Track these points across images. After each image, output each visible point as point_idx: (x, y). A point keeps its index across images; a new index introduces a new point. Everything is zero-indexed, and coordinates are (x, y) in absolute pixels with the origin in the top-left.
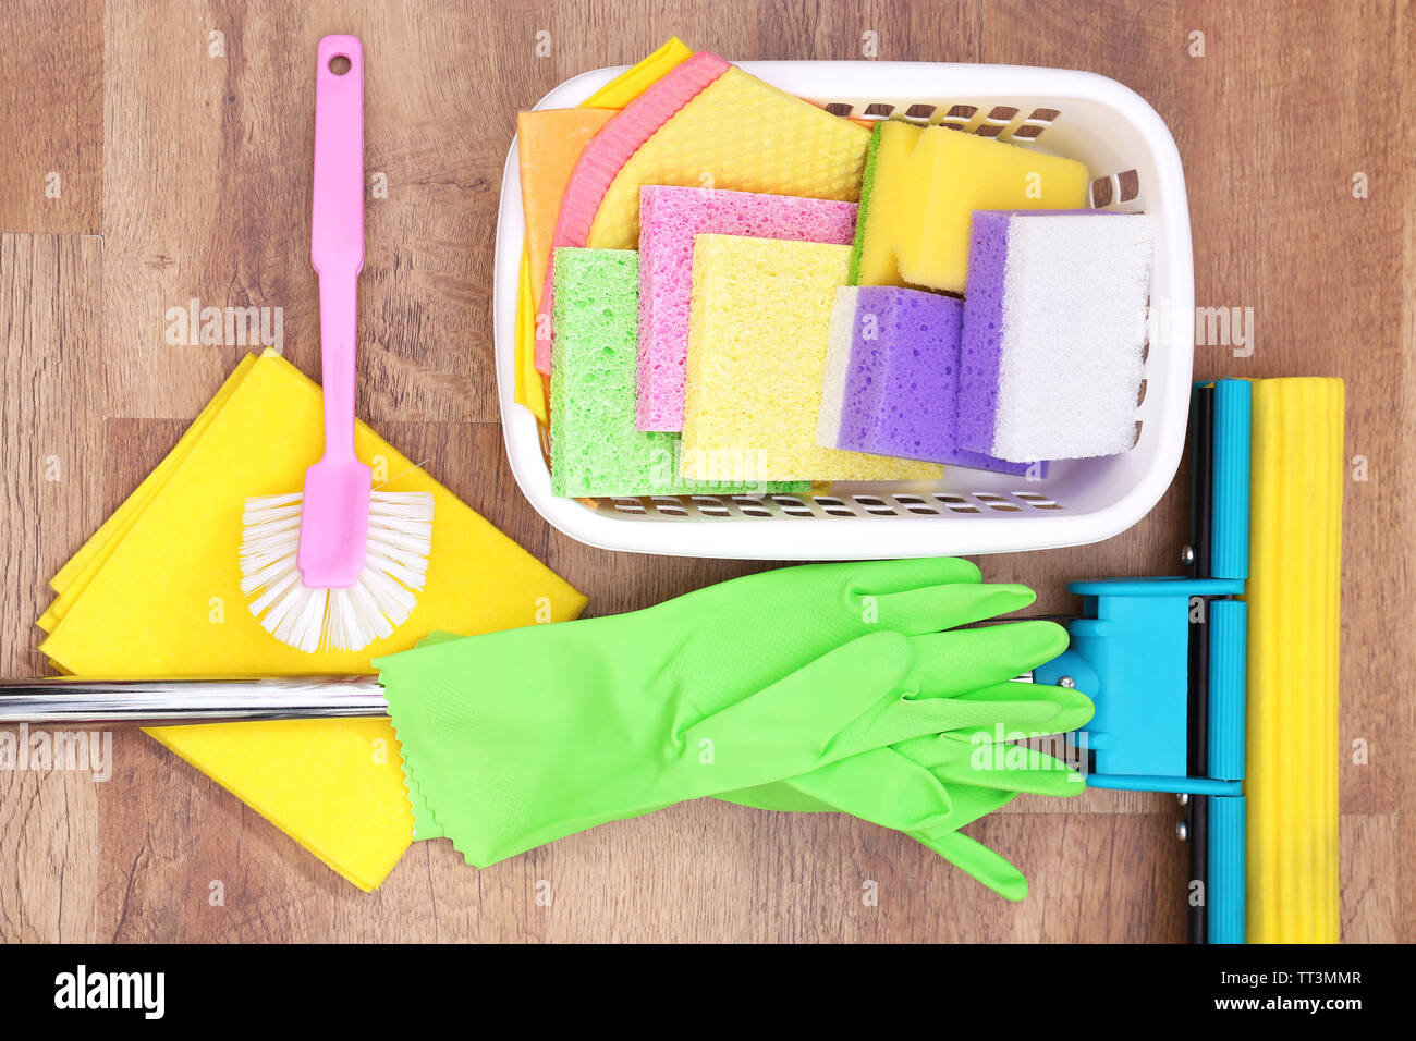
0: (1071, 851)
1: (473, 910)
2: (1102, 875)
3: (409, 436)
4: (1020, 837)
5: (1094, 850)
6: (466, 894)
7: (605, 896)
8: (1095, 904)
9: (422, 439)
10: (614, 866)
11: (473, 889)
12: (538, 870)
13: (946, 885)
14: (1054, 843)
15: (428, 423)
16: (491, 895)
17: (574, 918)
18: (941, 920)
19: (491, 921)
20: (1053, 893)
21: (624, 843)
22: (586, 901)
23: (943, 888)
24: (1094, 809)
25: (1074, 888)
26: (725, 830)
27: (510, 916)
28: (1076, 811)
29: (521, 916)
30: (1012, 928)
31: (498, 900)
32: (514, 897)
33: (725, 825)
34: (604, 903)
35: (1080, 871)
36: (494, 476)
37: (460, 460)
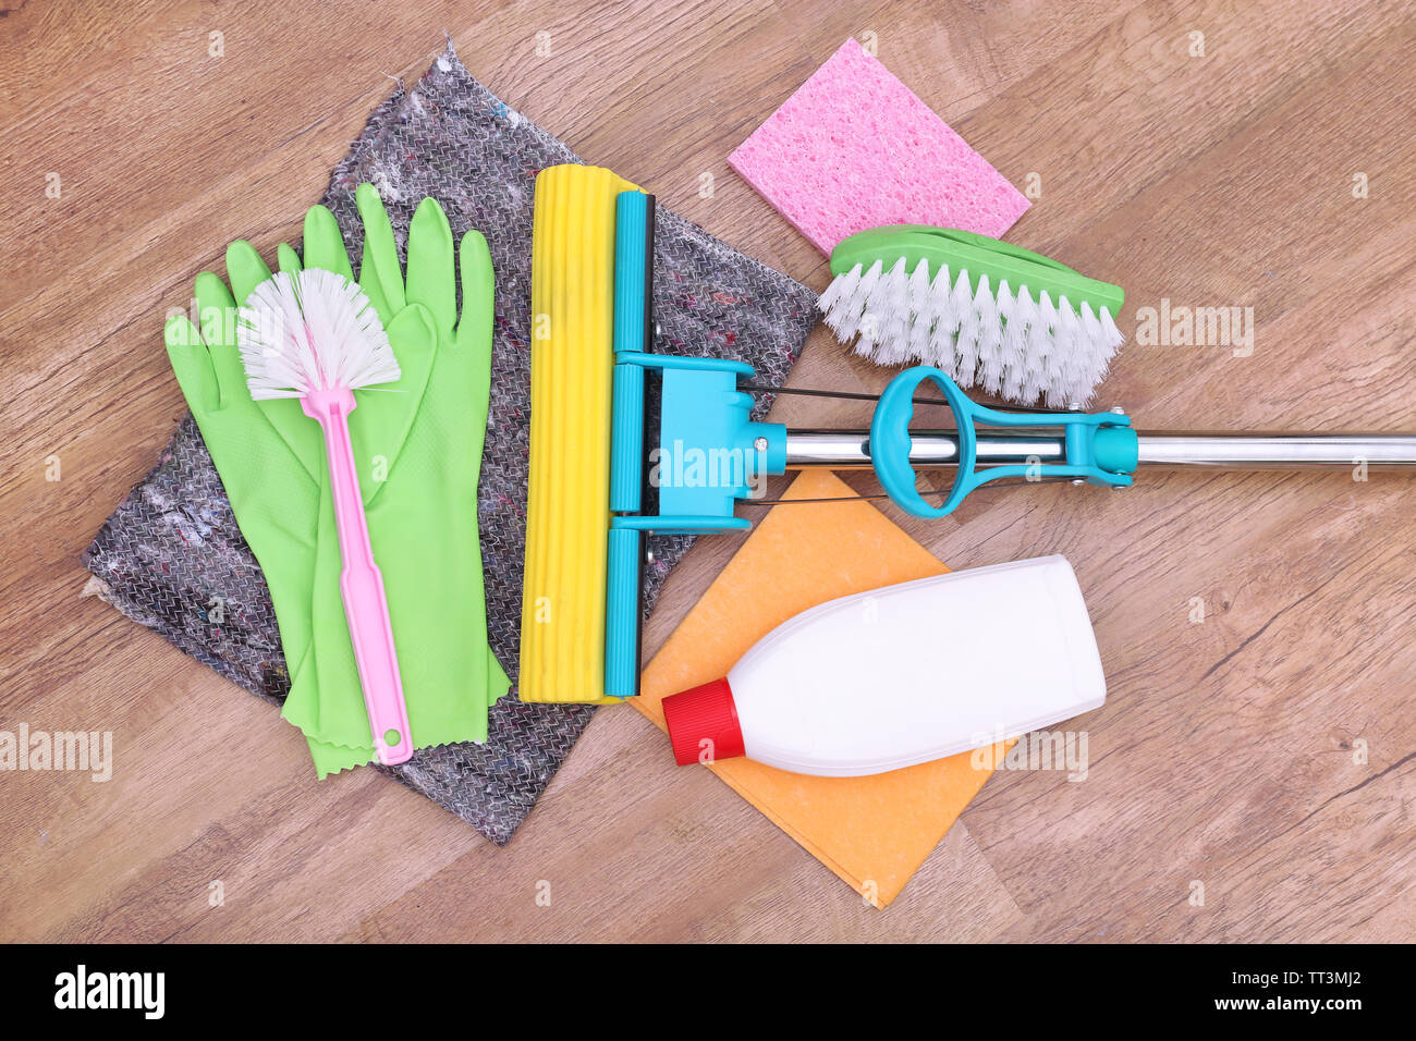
0: (1006, 831)
2: (1006, 797)
4: (1020, 873)
5: (993, 815)
8: (1030, 788)
13: (1087, 904)
14: (1008, 847)
18: (1114, 891)
20: (1042, 823)
23: (1092, 904)
24: (966, 834)
25: (1028, 810)
28: (976, 846)
30: (1085, 837)
35: (1015, 814)
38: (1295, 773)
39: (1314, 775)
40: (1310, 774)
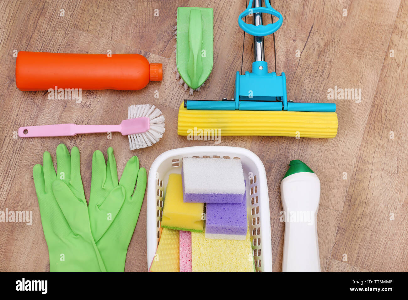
1: (377, 150)
3: (364, 265)
6: (378, 155)
7: (346, 143)
9: (361, 264)
10: (342, 150)
11: (376, 155)
12: (360, 154)
15: (359, 267)
16: (372, 152)
17: (354, 141)
19: (374, 146)
21: (338, 154)
22: (350, 144)
26: (314, 149)
27: (369, 146)
29: (366, 145)
31: (371, 151)
32: (367, 150)
33: (313, 151)
34: (346, 142)
36: (346, 249)
37: (354, 256)
38: (288, 55)
39: (293, 52)
40: (292, 53)
